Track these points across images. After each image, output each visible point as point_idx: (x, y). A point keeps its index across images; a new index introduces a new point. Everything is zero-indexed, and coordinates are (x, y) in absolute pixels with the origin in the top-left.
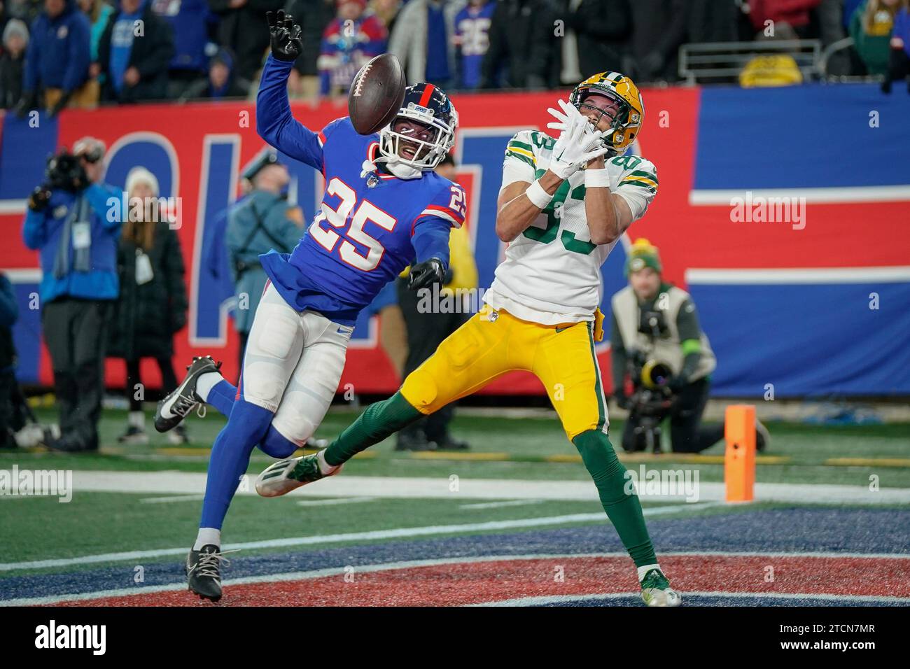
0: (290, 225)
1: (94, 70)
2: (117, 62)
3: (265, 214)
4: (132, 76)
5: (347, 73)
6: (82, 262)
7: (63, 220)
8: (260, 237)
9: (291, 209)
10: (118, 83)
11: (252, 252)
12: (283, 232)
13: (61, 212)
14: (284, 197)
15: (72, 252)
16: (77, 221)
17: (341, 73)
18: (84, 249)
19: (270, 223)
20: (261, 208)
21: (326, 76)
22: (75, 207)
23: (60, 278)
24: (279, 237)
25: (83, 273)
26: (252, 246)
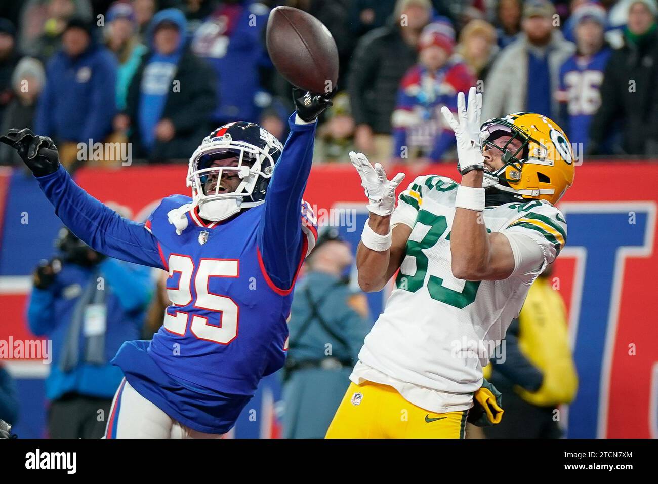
0: (352, 315)
1: (121, 122)
2: (148, 113)
3: (322, 300)
4: (165, 129)
5: (427, 132)
6: (95, 352)
7: (74, 301)
8: (315, 329)
9: (354, 295)
10: (149, 139)
11: (305, 347)
12: (342, 323)
13: (73, 291)
14: (346, 280)
15: (84, 340)
16: (91, 302)
17: (420, 132)
18: (98, 337)
19: (327, 313)
20: (316, 293)
21: (402, 136)
22: (89, 286)
23: (68, 371)
24: (337, 330)
25: (96, 365)
26: (304, 340)
